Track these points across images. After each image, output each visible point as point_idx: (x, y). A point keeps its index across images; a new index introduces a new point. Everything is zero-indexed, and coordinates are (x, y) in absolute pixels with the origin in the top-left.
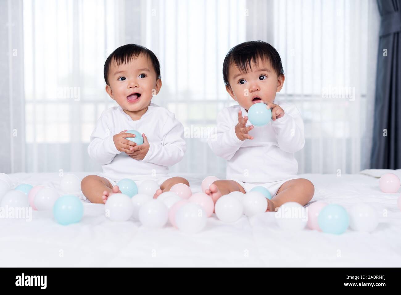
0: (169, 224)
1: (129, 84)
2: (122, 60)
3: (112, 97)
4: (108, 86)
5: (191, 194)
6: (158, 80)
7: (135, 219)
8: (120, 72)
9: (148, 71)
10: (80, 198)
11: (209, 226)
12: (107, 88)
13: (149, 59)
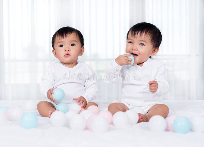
0: (87, 128)
1: (65, 49)
2: (62, 36)
3: (55, 56)
4: (54, 50)
5: (99, 112)
6: (82, 47)
7: (67, 125)
8: (60, 42)
9: (77, 42)
10: (36, 114)
11: (109, 130)
12: (53, 51)
13: (77, 36)
